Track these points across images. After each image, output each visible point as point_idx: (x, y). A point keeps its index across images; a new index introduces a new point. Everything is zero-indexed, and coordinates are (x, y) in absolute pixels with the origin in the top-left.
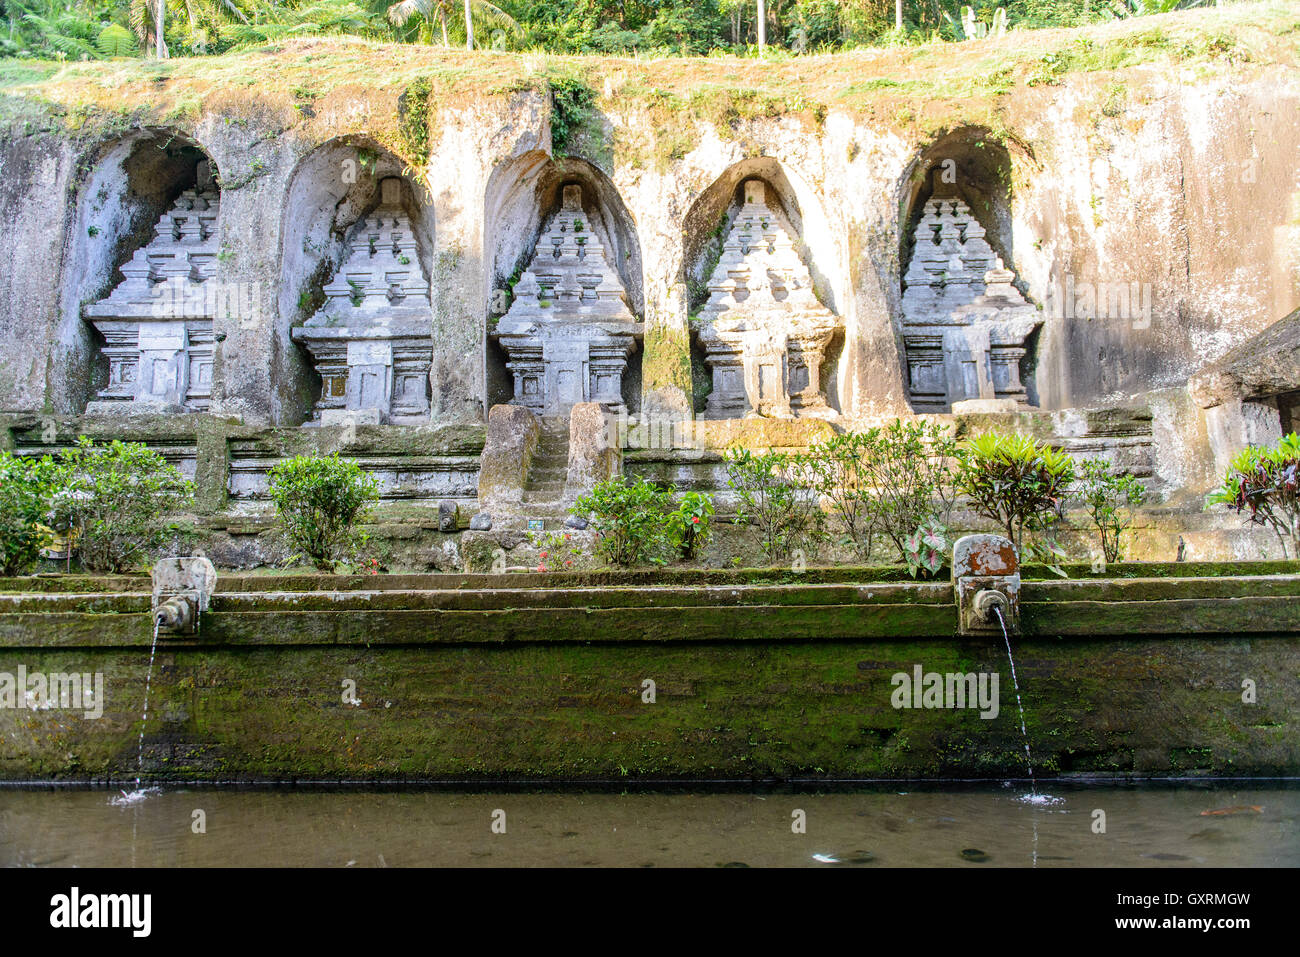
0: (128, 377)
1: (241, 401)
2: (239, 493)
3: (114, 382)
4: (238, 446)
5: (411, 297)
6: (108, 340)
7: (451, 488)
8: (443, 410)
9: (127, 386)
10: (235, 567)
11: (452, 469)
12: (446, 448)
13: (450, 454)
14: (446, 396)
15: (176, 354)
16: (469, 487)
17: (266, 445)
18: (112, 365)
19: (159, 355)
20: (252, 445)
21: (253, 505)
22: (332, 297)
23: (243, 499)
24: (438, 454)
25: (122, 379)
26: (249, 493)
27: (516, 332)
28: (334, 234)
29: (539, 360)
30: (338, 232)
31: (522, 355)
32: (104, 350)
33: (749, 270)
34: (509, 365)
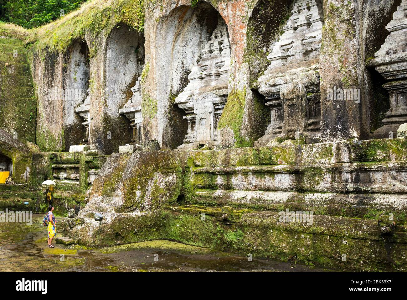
27: (182, 101)
28: (139, 62)
29: (193, 113)
30: (141, 61)
31: (190, 112)
32: (83, 123)
33: (292, 42)
34: (184, 117)
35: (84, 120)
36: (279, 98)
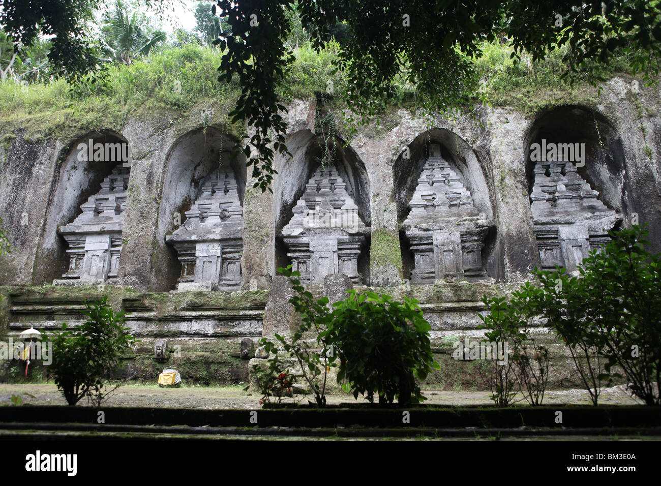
0: (78, 266)
1: (134, 278)
3: (71, 269)
4: (129, 304)
5: (234, 216)
9: (77, 271)
10: (120, 380)
12: (248, 305)
13: (251, 309)
14: (250, 273)
15: (104, 252)
18: (71, 259)
19: (95, 253)
20: (136, 304)
22: (190, 218)
24: (244, 309)
25: (75, 267)
26: (134, 332)
27: (293, 235)
28: (193, 184)
29: (307, 251)
30: (195, 182)
31: (298, 248)
32: (68, 251)
33: (434, 194)
34: (289, 255)
35: (70, 246)
36: (432, 243)
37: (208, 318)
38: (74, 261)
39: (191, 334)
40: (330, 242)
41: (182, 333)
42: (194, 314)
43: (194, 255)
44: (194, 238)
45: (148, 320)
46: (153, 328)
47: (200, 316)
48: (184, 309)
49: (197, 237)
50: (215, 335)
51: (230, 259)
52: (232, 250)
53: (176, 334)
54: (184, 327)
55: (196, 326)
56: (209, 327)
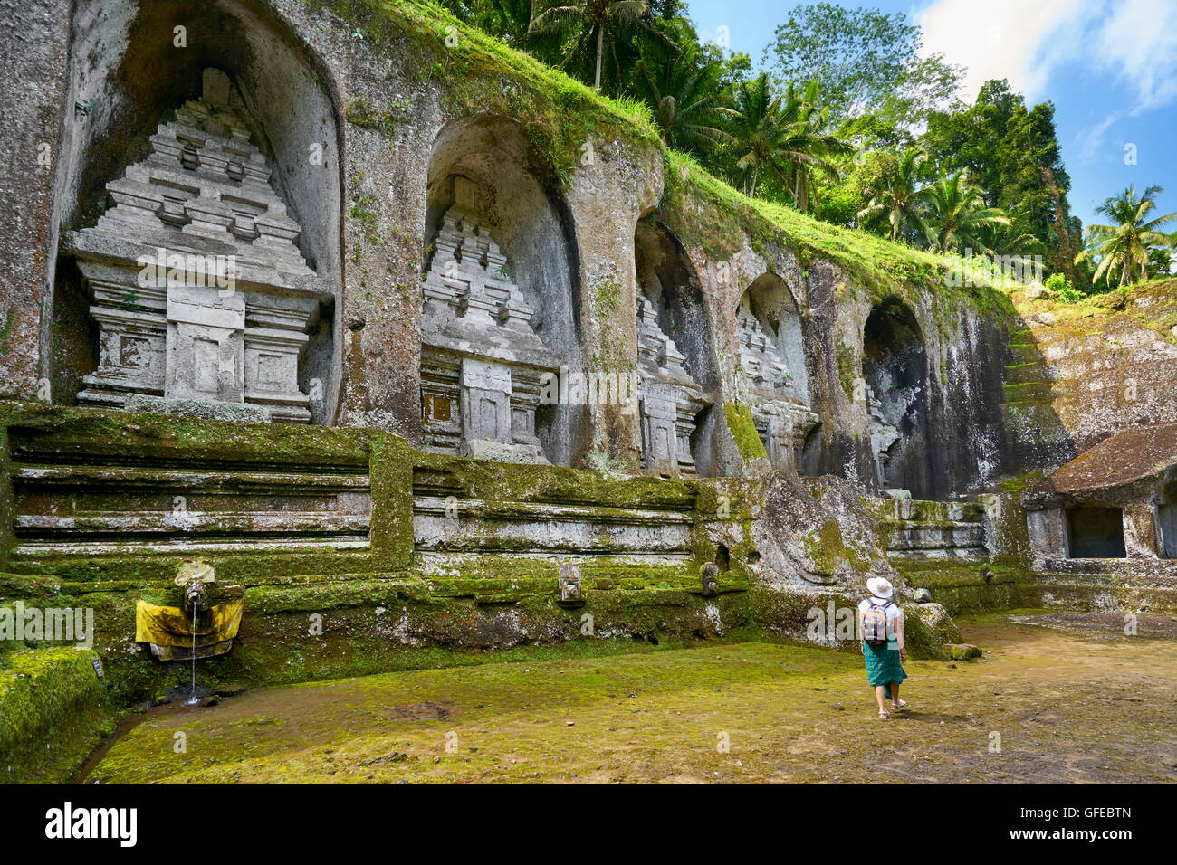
0: (133, 358)
1: (389, 415)
2: (423, 542)
3: (108, 363)
4: (424, 480)
5: (515, 320)
6: (98, 295)
7: (643, 544)
8: (612, 457)
9: (135, 372)
10: (487, 647)
11: (643, 523)
12: (638, 500)
13: (640, 507)
14: (614, 443)
15: (231, 336)
16: (657, 543)
17: (457, 481)
18: (103, 335)
19: (203, 333)
20: (440, 480)
21: (441, 558)
22: (430, 298)
23: (426, 549)
24: (631, 507)
25: (123, 359)
26: (435, 542)
32: (91, 310)
37: (576, 518)
38: (115, 341)
39: (549, 548)
40: (667, 405)
41: (530, 546)
42: (557, 510)
43: (457, 380)
44: (464, 346)
45: (465, 516)
46: (474, 532)
47: (567, 514)
48: (534, 500)
49: (471, 347)
50: (593, 551)
51: (519, 403)
52: (524, 386)
53: (520, 546)
54: (534, 532)
55: (556, 534)
56: (578, 535)
